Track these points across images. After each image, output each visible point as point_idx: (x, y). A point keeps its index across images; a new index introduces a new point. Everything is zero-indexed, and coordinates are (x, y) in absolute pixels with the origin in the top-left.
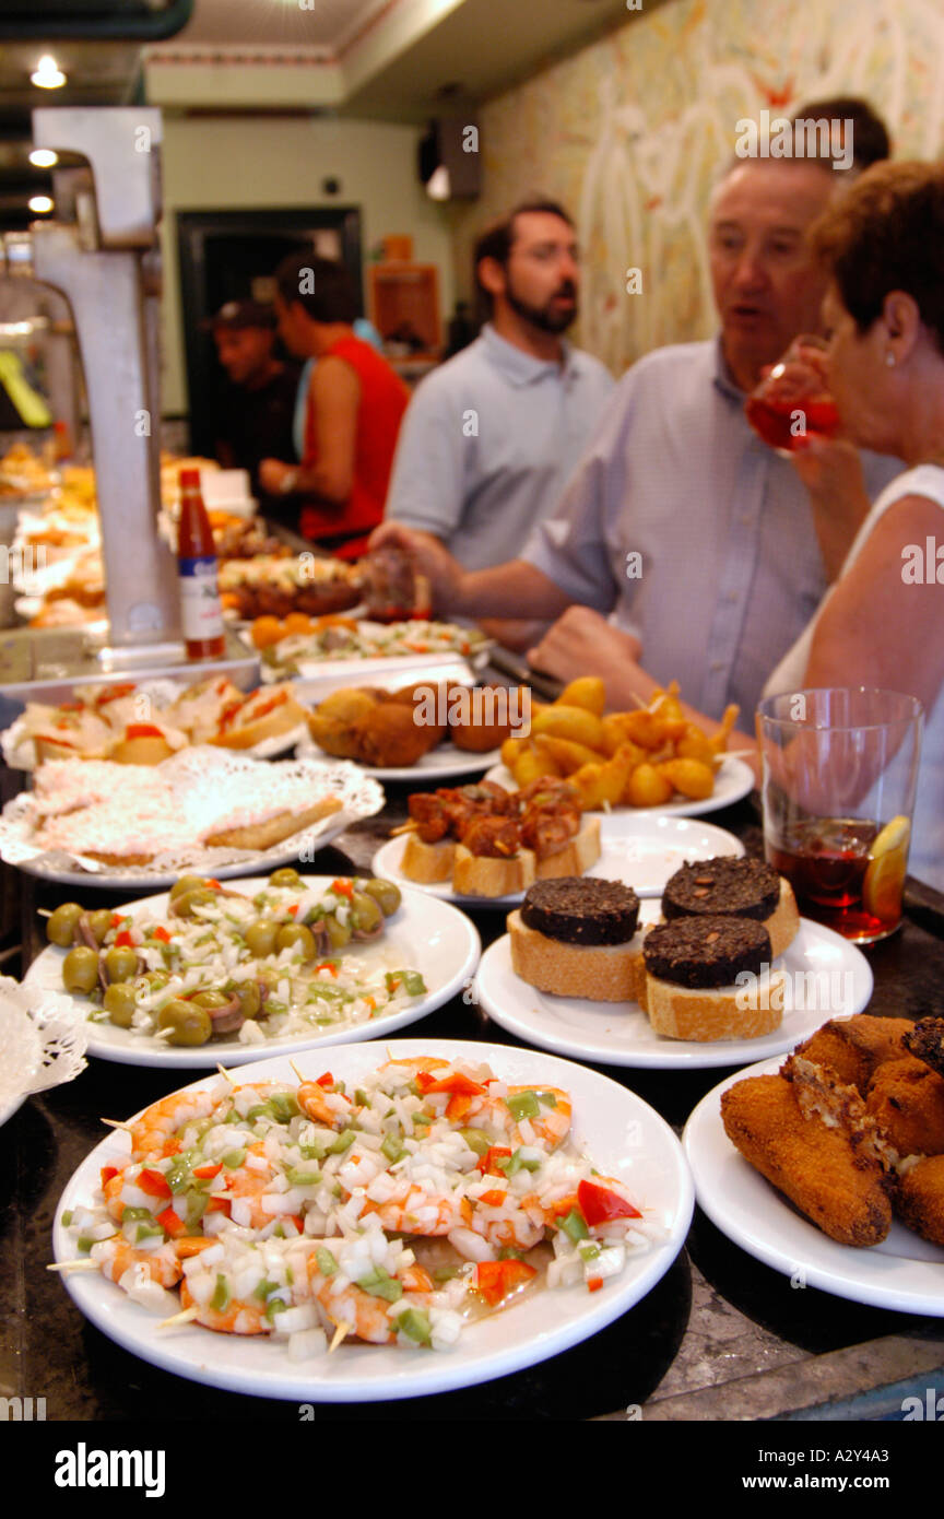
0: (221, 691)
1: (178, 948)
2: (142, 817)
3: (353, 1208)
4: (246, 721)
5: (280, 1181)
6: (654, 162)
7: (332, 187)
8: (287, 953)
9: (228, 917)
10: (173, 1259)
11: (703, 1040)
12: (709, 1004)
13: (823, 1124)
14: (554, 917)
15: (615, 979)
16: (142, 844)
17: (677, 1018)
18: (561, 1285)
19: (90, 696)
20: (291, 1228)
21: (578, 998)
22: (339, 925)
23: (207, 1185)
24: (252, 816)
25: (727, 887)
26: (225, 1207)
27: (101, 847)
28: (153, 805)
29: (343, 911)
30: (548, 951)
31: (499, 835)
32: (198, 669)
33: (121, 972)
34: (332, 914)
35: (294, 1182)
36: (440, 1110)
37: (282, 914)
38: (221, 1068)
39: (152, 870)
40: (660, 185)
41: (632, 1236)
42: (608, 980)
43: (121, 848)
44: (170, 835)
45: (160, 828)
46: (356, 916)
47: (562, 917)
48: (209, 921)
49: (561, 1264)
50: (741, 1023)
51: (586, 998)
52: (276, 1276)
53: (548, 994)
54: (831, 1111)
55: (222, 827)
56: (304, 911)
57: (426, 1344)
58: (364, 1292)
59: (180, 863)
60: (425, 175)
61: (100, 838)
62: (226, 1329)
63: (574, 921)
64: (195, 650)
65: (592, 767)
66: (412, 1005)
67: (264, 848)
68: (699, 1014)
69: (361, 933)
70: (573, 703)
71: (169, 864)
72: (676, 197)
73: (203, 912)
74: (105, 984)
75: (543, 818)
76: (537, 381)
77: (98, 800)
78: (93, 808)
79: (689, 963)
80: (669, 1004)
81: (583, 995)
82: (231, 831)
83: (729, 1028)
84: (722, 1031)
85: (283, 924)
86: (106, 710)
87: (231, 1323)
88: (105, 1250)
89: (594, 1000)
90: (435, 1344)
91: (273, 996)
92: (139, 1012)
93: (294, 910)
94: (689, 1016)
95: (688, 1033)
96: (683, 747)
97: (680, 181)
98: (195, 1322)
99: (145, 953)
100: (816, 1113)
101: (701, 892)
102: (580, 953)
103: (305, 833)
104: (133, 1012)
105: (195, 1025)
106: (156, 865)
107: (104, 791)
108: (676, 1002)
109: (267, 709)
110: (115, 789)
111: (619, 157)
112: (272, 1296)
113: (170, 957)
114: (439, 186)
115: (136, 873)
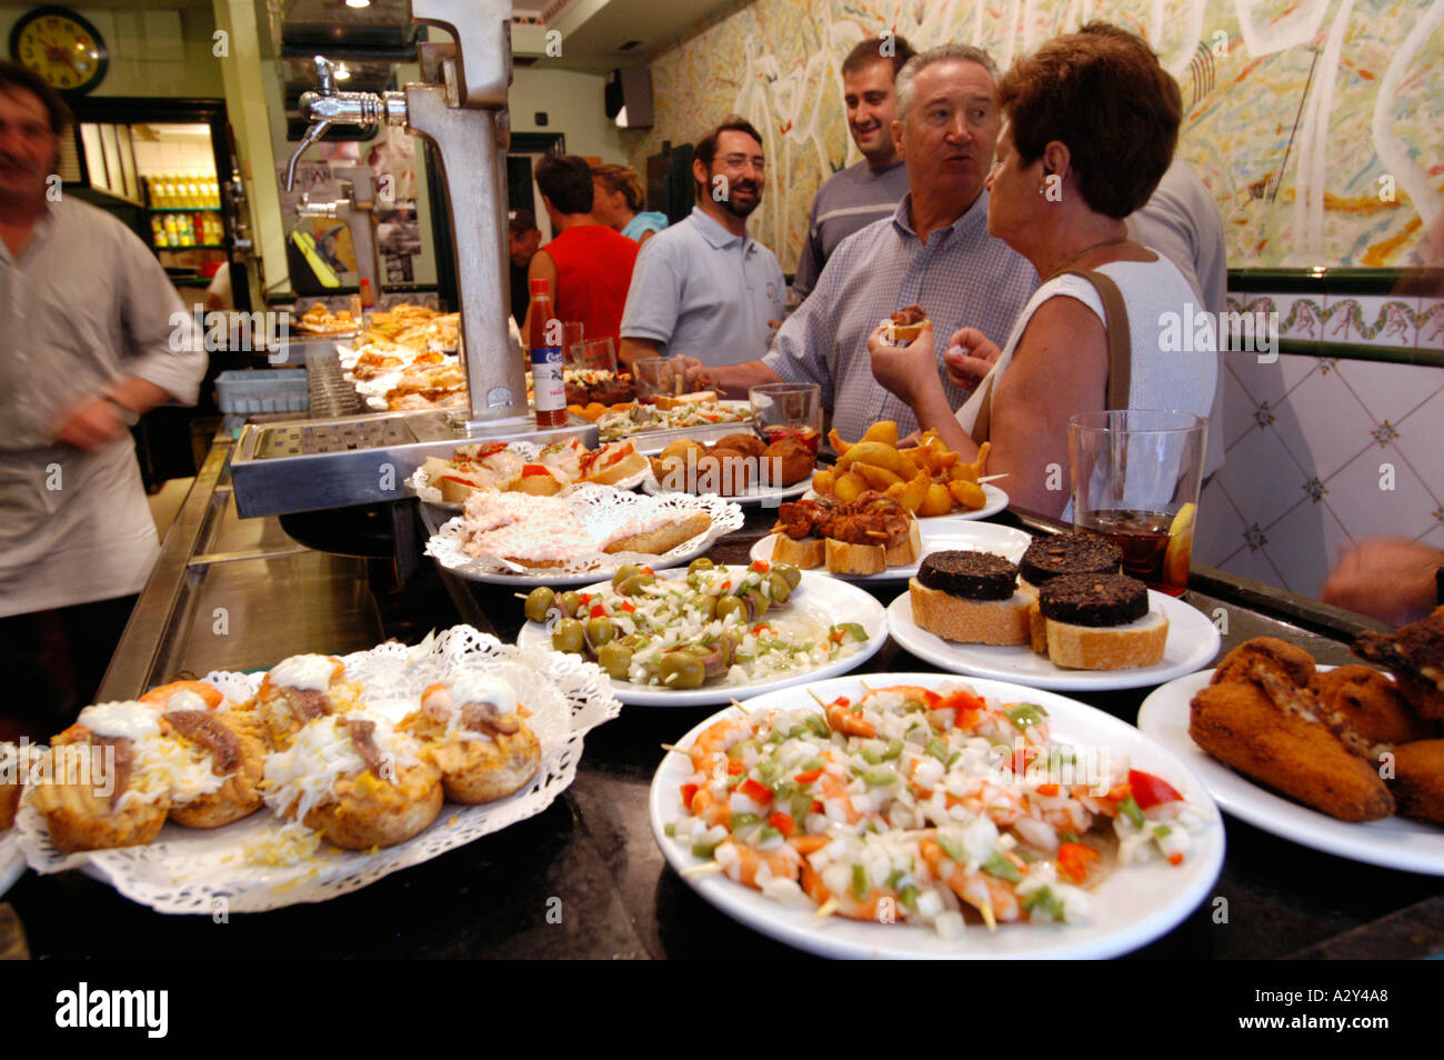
0: (574, 446)
1: (643, 616)
2: (552, 532)
3: (938, 802)
4: (603, 466)
5: (859, 783)
6: (787, 96)
7: (542, 119)
8: (729, 617)
9: (672, 592)
10: (797, 857)
11: (1107, 669)
12: (1115, 638)
13: (1303, 720)
14: (958, 577)
15: (1007, 627)
16: (554, 552)
17: (1084, 651)
18: (1136, 863)
19: (472, 453)
20: (880, 823)
21: (975, 643)
22: (763, 596)
23: (809, 787)
24: (643, 526)
25: (1076, 555)
26: (820, 809)
27: (518, 555)
28: (562, 524)
29: (766, 585)
30: (951, 606)
31: (868, 527)
32: (548, 433)
33: (602, 636)
34: (757, 587)
35: (871, 783)
36: (948, 724)
37: (716, 589)
38: (734, 701)
39: (567, 571)
40: (791, 114)
41: (1185, 817)
42: (1001, 627)
43: (536, 555)
44: (575, 546)
45: (567, 539)
46: (775, 589)
47: (966, 577)
48: (657, 597)
49: (1132, 843)
50: (1140, 653)
51: (983, 643)
52: (902, 864)
53: (950, 641)
54: (1307, 708)
55: (618, 535)
56: (735, 586)
57: (1059, 919)
58: (990, 875)
59: (590, 565)
60: (612, 112)
61: (520, 547)
62: (867, 916)
63: (976, 580)
64: (544, 419)
65: (898, 485)
66: (861, 649)
67: (661, 552)
68: (1105, 647)
69: (777, 603)
70: (875, 439)
71: (582, 566)
72: (803, 122)
73: (650, 589)
74: (591, 647)
75: (888, 517)
76: (727, 247)
77: (517, 520)
78: (514, 524)
79: (1093, 606)
80: (1077, 640)
81: (980, 640)
82: (627, 538)
83: (1129, 658)
84: (1123, 661)
85: (718, 597)
86: (486, 461)
87: (872, 910)
88: (727, 853)
89: (990, 645)
90: (1068, 917)
91: (739, 648)
92: (634, 665)
93: (727, 585)
94: (1096, 649)
95: (1093, 664)
96: (955, 472)
97: (807, 109)
98: (837, 914)
99: (619, 622)
100: (1293, 710)
101: (1055, 560)
102: (978, 607)
103: (688, 543)
104: (629, 665)
105: (695, 670)
106: (572, 567)
107: (522, 513)
108: (1084, 638)
109: (617, 458)
110: (531, 512)
111: (759, 92)
112: (903, 882)
113: (640, 623)
114: (622, 120)
115: (555, 573)
